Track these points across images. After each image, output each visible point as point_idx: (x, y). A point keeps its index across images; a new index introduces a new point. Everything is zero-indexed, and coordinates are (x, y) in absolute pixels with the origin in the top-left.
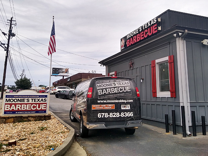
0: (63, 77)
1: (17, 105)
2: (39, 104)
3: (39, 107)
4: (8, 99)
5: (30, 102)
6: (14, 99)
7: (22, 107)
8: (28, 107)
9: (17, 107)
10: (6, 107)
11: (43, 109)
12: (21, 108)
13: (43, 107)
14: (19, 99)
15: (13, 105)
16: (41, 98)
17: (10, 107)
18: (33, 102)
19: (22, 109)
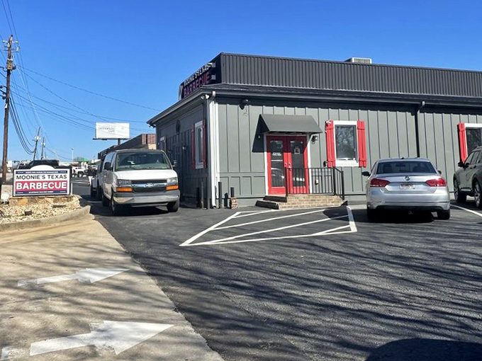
0: (119, 142)
1: (31, 184)
2: (58, 182)
3: (58, 186)
4: (19, 175)
5: (47, 179)
6: (26, 175)
7: (37, 186)
8: (44, 185)
9: (31, 186)
10: (18, 186)
11: (63, 187)
12: (35, 186)
13: (63, 185)
14: (33, 175)
15: (26, 184)
16: (60, 175)
17: (23, 186)
18: (51, 179)
19: (37, 188)
